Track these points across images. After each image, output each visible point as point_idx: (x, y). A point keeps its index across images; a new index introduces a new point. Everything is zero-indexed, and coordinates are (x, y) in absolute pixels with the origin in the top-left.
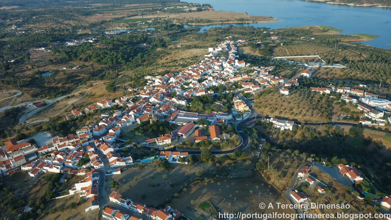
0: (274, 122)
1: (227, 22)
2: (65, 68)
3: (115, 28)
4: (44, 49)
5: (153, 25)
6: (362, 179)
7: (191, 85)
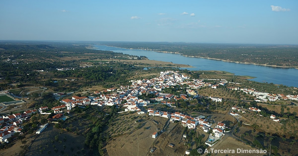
0: (212, 98)
1: (160, 66)
2: (67, 80)
3: (84, 64)
4: (43, 71)
5: (110, 65)
6: (260, 111)
7: (160, 84)
